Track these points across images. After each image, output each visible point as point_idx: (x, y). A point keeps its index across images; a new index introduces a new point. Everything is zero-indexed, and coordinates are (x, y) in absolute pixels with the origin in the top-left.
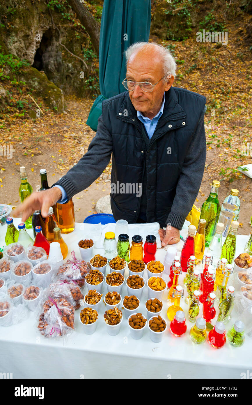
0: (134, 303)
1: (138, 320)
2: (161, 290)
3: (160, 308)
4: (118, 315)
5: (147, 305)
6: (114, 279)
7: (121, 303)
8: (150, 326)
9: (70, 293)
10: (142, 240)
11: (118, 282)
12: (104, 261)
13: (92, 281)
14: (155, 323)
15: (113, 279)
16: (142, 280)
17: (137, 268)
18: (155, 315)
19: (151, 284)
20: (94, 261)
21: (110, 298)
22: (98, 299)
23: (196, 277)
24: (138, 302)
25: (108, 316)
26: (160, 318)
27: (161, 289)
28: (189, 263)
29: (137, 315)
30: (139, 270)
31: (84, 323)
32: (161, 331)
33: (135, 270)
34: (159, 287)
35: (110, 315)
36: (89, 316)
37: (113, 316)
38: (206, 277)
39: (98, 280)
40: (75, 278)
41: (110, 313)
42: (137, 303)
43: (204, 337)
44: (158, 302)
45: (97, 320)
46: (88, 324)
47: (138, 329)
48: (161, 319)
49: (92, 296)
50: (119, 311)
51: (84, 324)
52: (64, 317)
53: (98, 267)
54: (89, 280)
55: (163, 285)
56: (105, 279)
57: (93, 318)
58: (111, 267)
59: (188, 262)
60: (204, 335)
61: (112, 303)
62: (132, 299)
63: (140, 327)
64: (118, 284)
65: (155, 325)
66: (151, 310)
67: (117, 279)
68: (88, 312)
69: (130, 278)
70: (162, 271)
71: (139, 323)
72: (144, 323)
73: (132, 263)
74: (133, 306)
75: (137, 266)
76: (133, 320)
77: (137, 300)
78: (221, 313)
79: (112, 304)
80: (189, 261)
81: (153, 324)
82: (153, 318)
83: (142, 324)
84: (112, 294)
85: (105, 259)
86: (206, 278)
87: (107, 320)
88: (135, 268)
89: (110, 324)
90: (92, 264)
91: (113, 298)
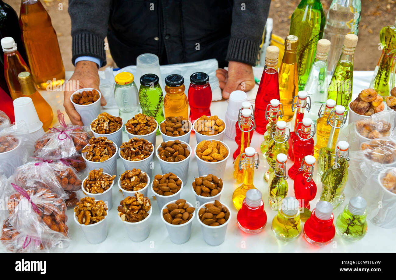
0: (173, 184)
1: (179, 210)
2: (219, 161)
3: (219, 188)
4: (142, 205)
5: (195, 185)
6: (134, 149)
7: (149, 186)
8: (201, 218)
9: (54, 177)
10: (183, 82)
11: (142, 153)
12: (117, 122)
13: (94, 155)
14: (209, 212)
15: (132, 149)
16: (185, 147)
17: (176, 129)
18: (210, 200)
19: (201, 151)
20: (98, 124)
21: (127, 180)
22: (106, 184)
23: (281, 132)
24: (178, 182)
25: (125, 208)
26: (218, 204)
27: (218, 158)
28: (268, 113)
29: (177, 203)
30: (179, 132)
31: (82, 223)
32: (220, 224)
33: (172, 132)
34: (215, 155)
35: (128, 206)
36: (89, 210)
37: (134, 207)
38: (298, 133)
39: (105, 154)
40: (64, 155)
41: (128, 202)
42: (177, 185)
43: (297, 229)
44: (214, 179)
45: (105, 217)
46: (90, 223)
47: (179, 224)
48: (221, 205)
49: (95, 180)
50: (145, 199)
51: (83, 225)
52: (45, 218)
53: (106, 133)
54: (90, 155)
55: (222, 152)
56: (118, 151)
57: (98, 213)
58: (129, 131)
59: (266, 112)
60: (296, 226)
61: (133, 187)
62: (168, 178)
63: (184, 220)
64: (142, 156)
65: (210, 215)
66: (202, 193)
67: (141, 148)
68: (88, 205)
69: (164, 146)
70: (220, 130)
71: (180, 215)
72: (190, 213)
73: (167, 122)
74: (171, 189)
75: (176, 126)
76: (170, 211)
77: (176, 180)
78: (326, 189)
79: (132, 190)
80: (268, 110)
81: (206, 214)
82: (206, 206)
83: (186, 215)
84: (131, 173)
85: (117, 120)
86: (300, 135)
87: (124, 215)
88: (172, 129)
89: (130, 221)
90: (94, 129)
91: (132, 180)
